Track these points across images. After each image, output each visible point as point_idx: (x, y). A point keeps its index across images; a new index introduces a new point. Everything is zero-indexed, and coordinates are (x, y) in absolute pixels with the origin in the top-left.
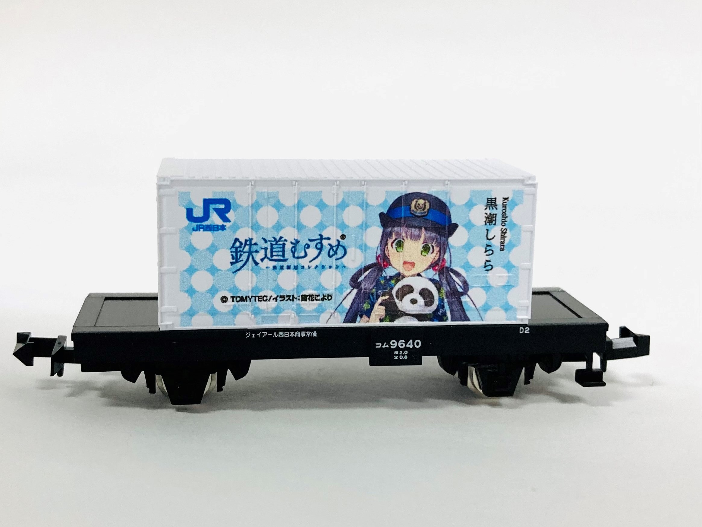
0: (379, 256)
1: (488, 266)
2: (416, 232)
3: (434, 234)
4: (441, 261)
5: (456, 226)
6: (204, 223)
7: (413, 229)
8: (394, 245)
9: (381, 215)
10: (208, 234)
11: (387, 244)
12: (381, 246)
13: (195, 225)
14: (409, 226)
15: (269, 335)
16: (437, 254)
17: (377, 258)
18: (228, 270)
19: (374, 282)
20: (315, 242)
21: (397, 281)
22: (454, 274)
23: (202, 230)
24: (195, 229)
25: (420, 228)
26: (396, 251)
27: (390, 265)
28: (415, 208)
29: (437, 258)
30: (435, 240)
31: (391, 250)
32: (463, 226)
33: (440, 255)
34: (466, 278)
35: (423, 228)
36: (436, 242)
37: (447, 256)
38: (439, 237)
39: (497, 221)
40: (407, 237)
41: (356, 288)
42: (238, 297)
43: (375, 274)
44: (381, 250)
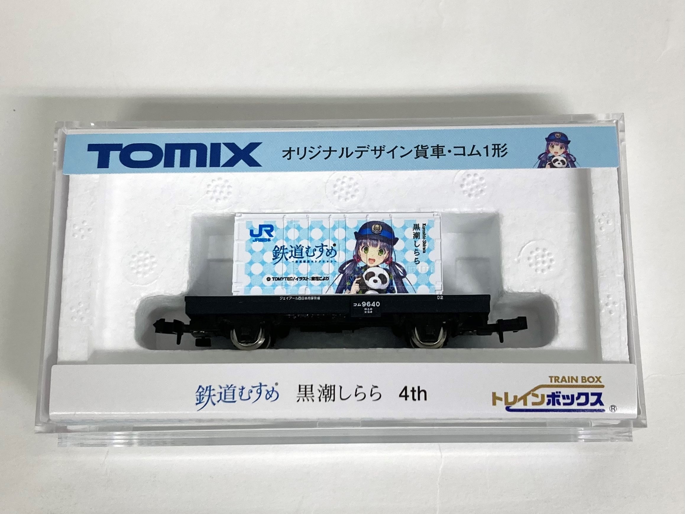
0: (355, 255)
1: (417, 262)
2: (375, 242)
3: (385, 244)
4: (390, 259)
5: (397, 239)
6: (259, 238)
7: (373, 241)
8: (363, 249)
9: (355, 233)
10: (261, 243)
11: (359, 249)
12: (356, 250)
13: (254, 238)
14: (370, 239)
15: (293, 298)
16: (387, 254)
17: (354, 257)
18: (271, 263)
19: (352, 270)
20: (319, 248)
21: (366, 270)
22: (397, 266)
23: (258, 241)
24: (254, 240)
25: (377, 240)
26: (364, 252)
27: (361, 260)
28: (374, 229)
29: (387, 257)
30: (386, 247)
31: (362, 252)
32: (402, 239)
33: (389, 255)
34: (404, 268)
35: (379, 241)
36: (387, 248)
37: (393, 256)
38: (388, 245)
39: (420, 236)
40: (370, 245)
41: (342, 274)
42: (277, 278)
43: (353, 265)
44: (356, 252)
